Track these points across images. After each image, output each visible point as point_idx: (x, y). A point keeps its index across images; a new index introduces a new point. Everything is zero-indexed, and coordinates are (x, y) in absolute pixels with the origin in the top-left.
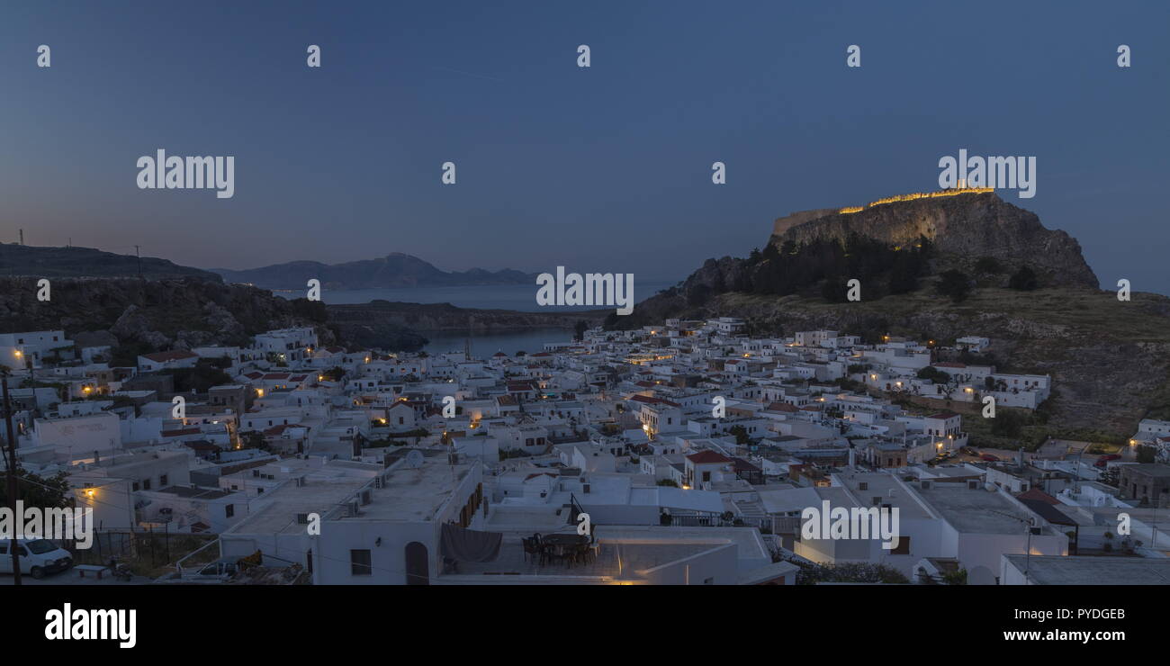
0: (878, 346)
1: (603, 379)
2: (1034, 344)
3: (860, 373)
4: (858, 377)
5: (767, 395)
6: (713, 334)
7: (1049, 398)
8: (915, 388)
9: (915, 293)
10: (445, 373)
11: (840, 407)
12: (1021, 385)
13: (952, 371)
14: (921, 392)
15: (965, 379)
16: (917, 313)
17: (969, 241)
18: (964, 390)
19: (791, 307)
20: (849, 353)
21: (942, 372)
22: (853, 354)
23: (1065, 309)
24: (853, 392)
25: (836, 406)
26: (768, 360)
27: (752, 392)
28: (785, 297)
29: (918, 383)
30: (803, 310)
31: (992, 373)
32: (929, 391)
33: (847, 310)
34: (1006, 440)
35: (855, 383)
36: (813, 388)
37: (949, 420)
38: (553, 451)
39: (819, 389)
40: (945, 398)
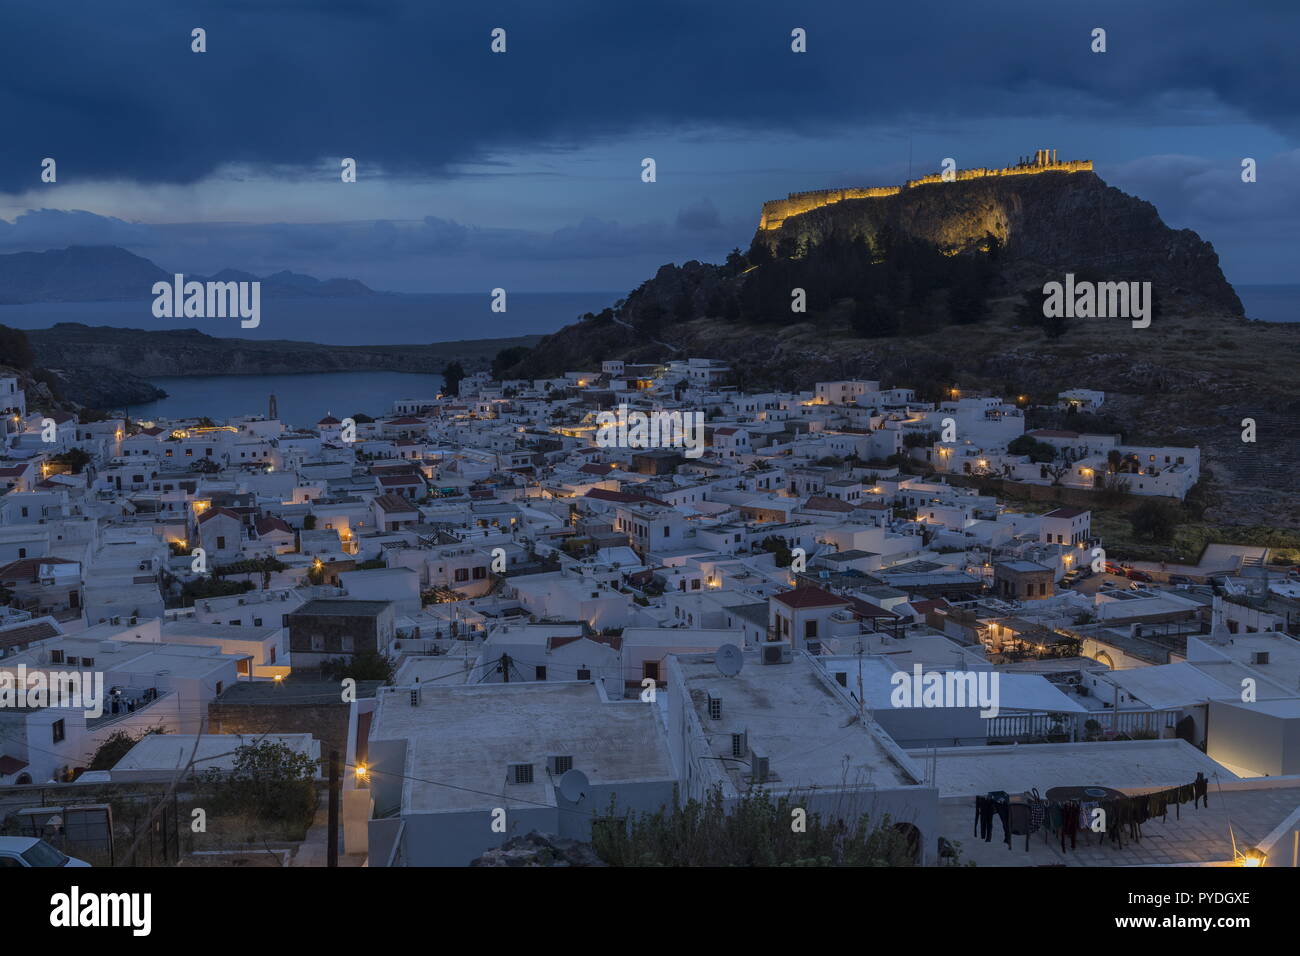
0: (943, 405)
1: (525, 461)
2: (1169, 401)
3: (924, 447)
4: (920, 453)
5: (793, 484)
6: (683, 386)
7: (1199, 482)
8: (1007, 468)
9: (988, 323)
10: (254, 455)
11: (908, 500)
12: (1159, 464)
13: (1059, 442)
14: (1016, 474)
15: (1078, 455)
16: (996, 353)
17: (1059, 244)
18: (1080, 472)
19: (802, 343)
20: (901, 416)
21: (1044, 444)
22: (907, 418)
23: (1204, 348)
24: (920, 478)
25: (901, 499)
26: (780, 427)
27: (768, 480)
28: (792, 327)
29: (1011, 461)
30: (822, 348)
31: (1117, 444)
32: (1028, 472)
33: (891, 348)
34: (1154, 548)
35: (916, 463)
36: (858, 472)
37: (1076, 519)
38: (504, 590)
39: (868, 472)
40: (1053, 485)
